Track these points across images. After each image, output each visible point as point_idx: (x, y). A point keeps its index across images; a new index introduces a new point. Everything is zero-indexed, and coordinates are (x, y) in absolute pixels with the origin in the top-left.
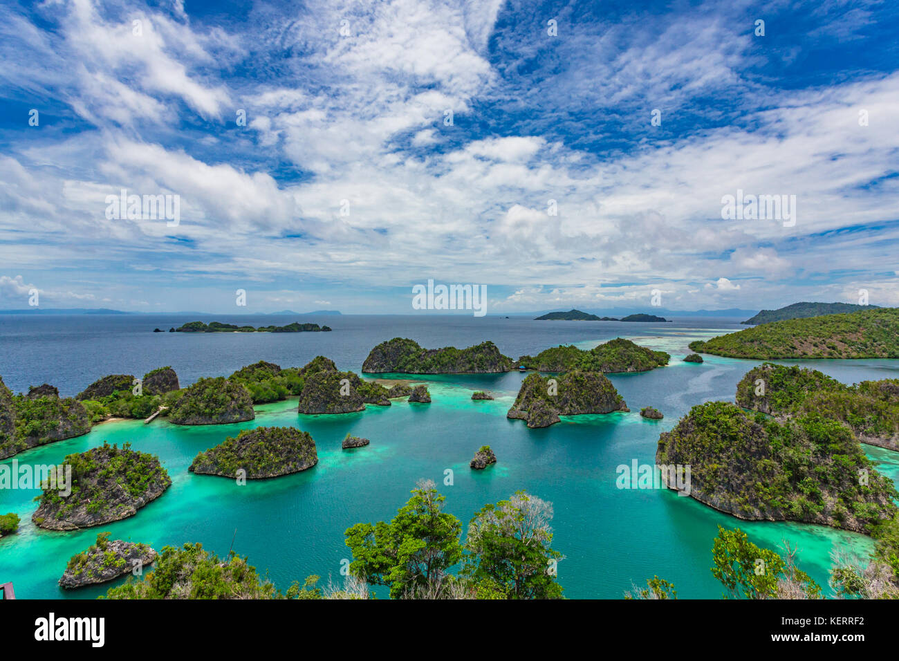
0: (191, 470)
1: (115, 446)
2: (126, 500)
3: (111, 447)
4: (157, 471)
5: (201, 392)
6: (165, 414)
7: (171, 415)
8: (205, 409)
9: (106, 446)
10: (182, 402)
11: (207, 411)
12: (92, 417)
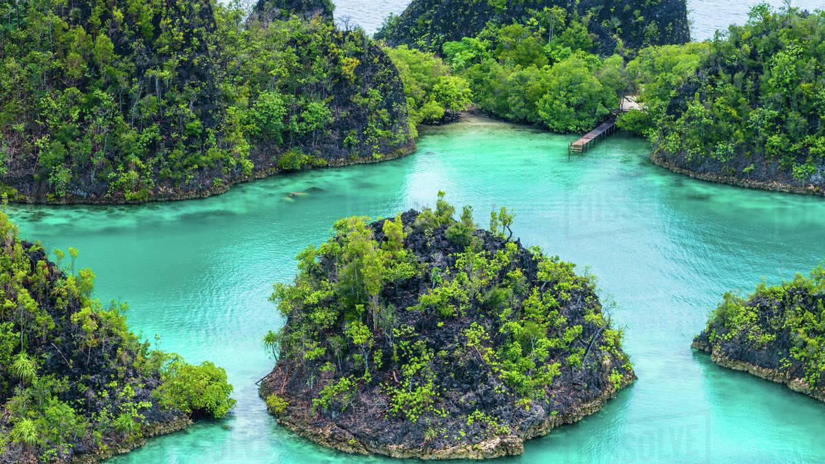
0: (703, 347)
1: (466, 215)
2: (494, 403)
3: (457, 216)
4: (589, 329)
5: (755, 65)
6: (635, 132)
7: (654, 136)
8: (772, 130)
9: (443, 209)
10: (689, 89)
11: (775, 139)
12: (419, 105)
